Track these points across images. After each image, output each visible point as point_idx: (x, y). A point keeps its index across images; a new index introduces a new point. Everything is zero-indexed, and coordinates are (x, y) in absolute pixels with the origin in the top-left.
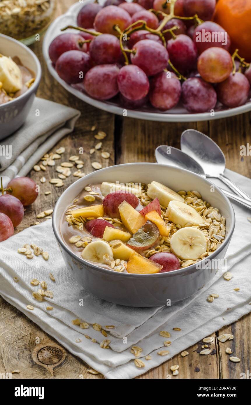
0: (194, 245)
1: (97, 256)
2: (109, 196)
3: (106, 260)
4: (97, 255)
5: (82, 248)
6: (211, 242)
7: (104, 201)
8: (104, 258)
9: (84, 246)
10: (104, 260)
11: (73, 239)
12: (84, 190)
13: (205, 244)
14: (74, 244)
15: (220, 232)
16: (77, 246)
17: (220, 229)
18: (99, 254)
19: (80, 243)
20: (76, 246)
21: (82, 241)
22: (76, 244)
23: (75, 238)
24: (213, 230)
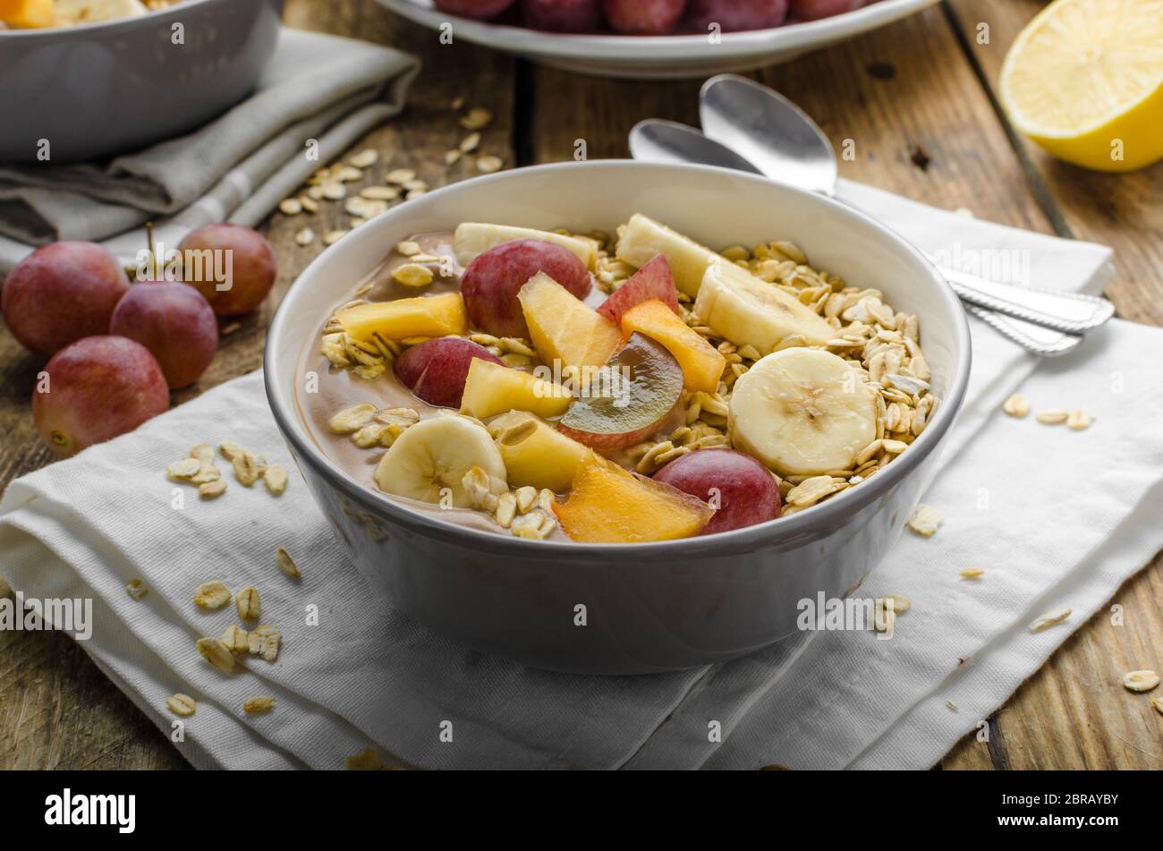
0: (825, 415)
1: (439, 477)
2: (480, 264)
3: (475, 491)
4: (438, 473)
5: (378, 450)
6: (888, 401)
7: (467, 278)
8: (470, 482)
9: (385, 441)
10: (469, 492)
11: (343, 419)
12: (395, 254)
13: (867, 408)
14: (347, 434)
15: (911, 365)
16: (361, 442)
17: (909, 355)
18: (447, 471)
19: (373, 432)
20: (354, 442)
21: (379, 422)
22: (356, 436)
23: (354, 413)
24: (884, 357)
